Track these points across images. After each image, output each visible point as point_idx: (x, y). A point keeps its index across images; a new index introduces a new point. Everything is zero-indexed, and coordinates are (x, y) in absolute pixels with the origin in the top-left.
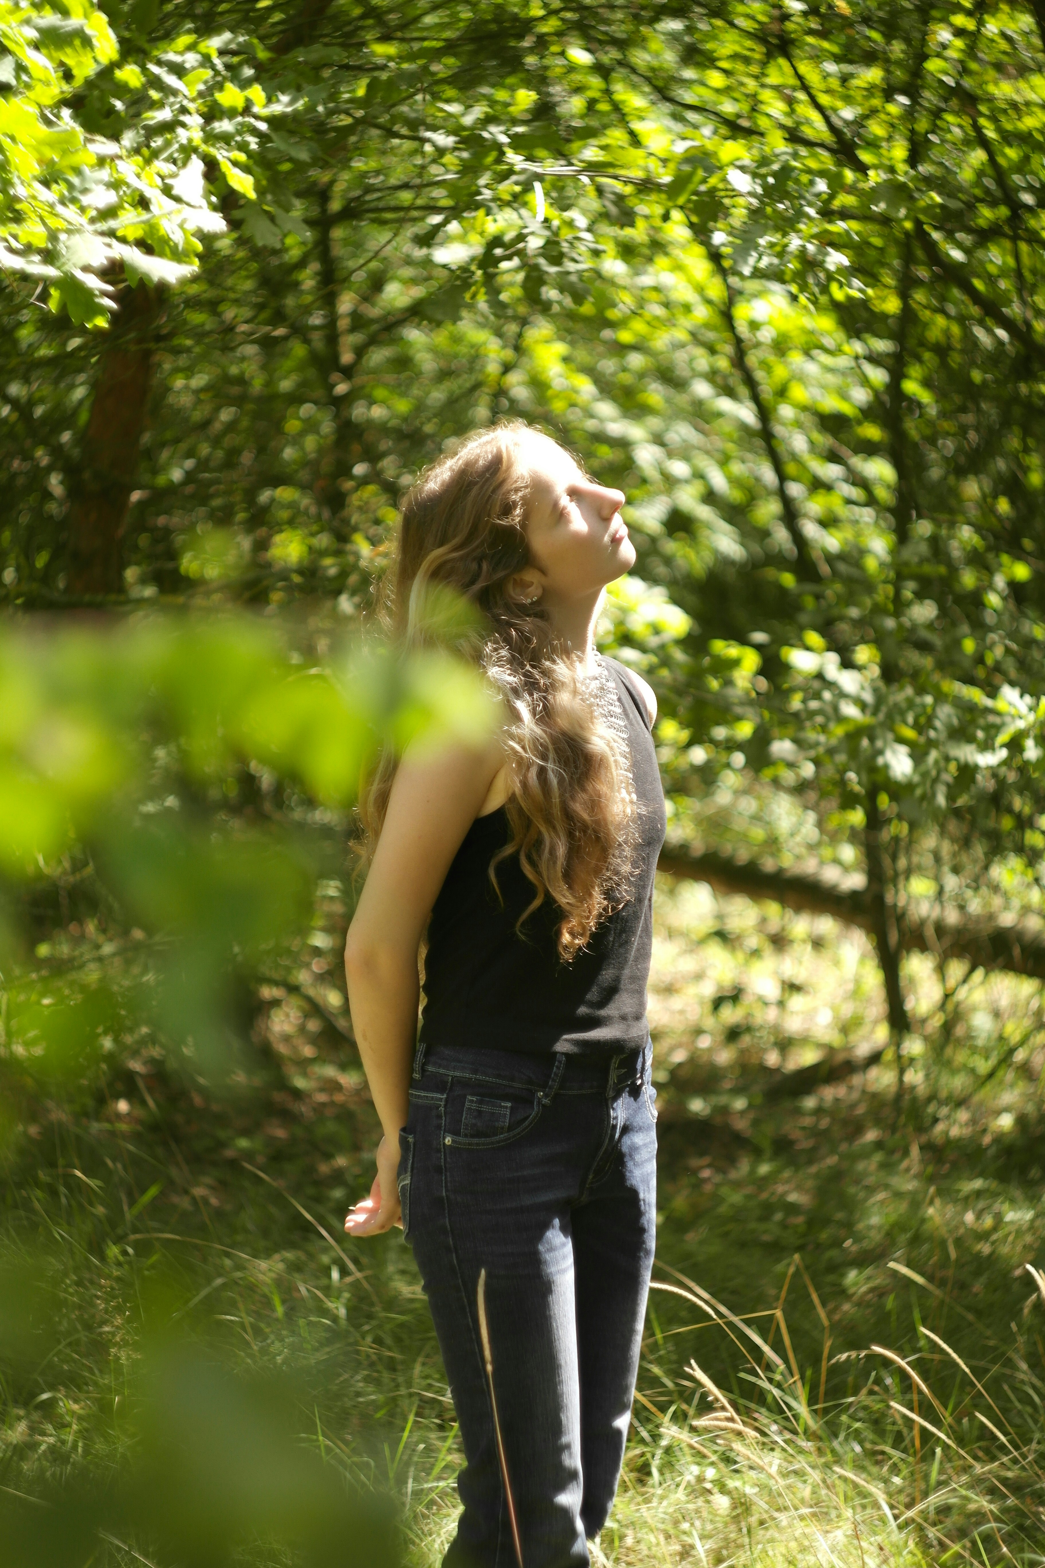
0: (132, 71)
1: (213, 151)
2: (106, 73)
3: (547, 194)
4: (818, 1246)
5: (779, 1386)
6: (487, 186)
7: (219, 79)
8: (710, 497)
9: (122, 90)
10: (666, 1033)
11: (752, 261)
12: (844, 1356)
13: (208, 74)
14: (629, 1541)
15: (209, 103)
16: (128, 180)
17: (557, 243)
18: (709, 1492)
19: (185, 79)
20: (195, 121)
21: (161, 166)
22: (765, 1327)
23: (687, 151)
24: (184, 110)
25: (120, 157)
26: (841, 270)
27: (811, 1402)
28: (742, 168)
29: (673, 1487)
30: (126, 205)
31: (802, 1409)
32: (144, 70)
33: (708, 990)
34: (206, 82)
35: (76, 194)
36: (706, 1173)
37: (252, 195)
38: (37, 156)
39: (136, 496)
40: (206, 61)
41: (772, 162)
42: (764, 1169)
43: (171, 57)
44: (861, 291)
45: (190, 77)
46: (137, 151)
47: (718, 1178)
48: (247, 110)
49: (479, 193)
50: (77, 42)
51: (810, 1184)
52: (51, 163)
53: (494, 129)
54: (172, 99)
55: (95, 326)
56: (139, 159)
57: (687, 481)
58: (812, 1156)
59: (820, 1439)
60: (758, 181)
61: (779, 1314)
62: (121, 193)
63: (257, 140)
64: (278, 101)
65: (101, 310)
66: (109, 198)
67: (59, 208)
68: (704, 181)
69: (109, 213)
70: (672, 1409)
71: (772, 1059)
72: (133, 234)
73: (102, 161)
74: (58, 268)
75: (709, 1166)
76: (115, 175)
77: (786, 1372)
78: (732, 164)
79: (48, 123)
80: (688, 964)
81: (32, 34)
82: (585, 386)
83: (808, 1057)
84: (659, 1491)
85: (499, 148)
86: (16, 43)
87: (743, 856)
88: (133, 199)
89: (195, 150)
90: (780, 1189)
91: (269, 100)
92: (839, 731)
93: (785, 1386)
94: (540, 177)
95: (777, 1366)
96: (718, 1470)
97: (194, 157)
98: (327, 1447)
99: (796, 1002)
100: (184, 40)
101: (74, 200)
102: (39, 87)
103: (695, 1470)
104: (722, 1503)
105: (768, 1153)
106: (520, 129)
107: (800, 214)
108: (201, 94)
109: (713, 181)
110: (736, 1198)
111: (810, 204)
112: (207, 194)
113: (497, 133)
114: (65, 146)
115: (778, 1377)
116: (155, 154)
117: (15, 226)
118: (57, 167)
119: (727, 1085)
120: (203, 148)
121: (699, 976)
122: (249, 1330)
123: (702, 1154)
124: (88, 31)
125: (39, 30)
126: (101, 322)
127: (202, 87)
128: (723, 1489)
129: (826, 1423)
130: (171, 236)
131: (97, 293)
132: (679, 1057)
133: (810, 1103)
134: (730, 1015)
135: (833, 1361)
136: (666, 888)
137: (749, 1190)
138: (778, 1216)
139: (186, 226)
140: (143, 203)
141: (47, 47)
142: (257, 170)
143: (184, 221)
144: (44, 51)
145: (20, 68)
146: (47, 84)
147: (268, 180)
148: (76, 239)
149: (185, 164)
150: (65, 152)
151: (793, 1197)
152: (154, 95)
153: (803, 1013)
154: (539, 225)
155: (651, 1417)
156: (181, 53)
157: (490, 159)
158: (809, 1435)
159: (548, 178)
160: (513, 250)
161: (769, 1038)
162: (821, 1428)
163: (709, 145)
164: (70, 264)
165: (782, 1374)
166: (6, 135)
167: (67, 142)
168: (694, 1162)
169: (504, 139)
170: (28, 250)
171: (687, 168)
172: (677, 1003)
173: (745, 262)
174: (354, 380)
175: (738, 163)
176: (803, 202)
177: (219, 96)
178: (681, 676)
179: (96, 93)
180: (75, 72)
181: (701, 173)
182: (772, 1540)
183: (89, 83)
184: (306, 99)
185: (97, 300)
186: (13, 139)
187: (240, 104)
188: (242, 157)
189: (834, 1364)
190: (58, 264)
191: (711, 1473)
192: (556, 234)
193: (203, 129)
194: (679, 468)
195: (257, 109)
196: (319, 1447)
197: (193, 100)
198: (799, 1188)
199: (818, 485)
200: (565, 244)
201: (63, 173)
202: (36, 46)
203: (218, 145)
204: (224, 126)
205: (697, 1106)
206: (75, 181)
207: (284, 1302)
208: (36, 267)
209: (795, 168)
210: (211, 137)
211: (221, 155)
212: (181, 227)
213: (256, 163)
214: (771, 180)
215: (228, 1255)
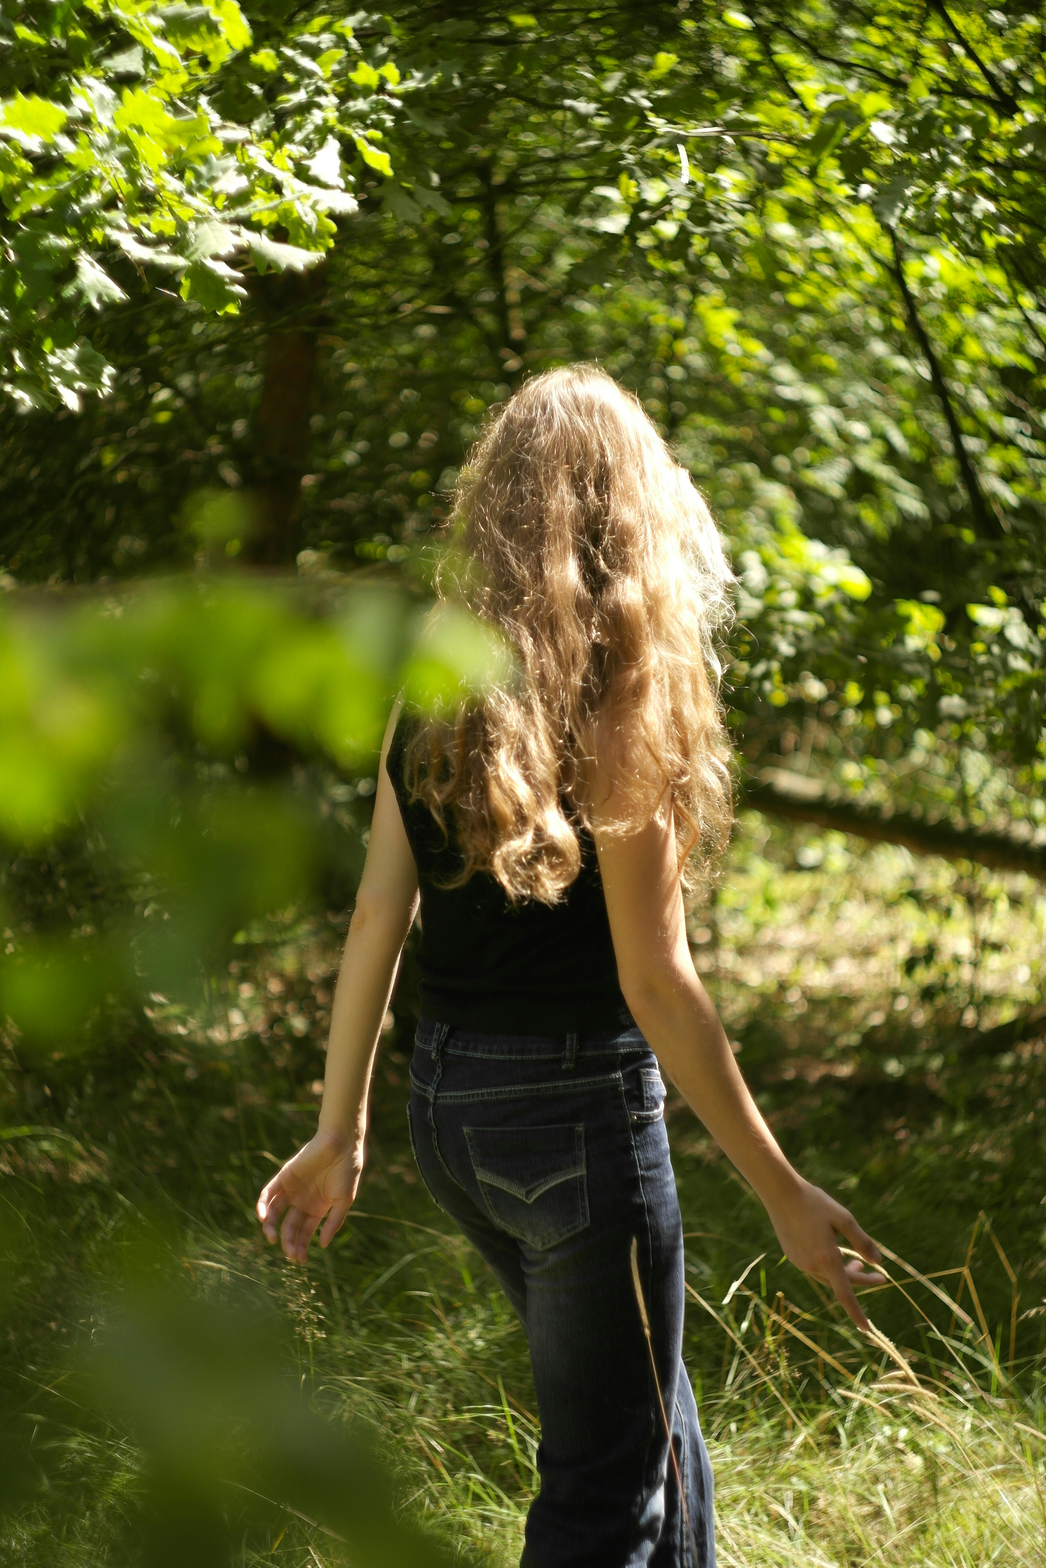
0: (268, 56)
1: (348, 130)
2: (242, 58)
3: (690, 156)
4: (1014, 1204)
5: (969, 1344)
6: (629, 152)
7: (354, 58)
8: (891, 456)
9: (258, 74)
10: (862, 997)
11: (898, 212)
12: (1033, 1312)
13: (341, 54)
14: (821, 1504)
15: (344, 83)
16: (258, 165)
17: (703, 205)
18: (902, 1452)
19: (318, 60)
20: (330, 101)
21: (295, 150)
22: (952, 1286)
23: (831, 105)
24: (320, 92)
25: (250, 142)
26: (988, 216)
27: (1003, 1359)
28: (886, 120)
29: (864, 1448)
30: (258, 189)
31: (993, 1366)
32: (279, 54)
33: (902, 951)
34: (340, 62)
35: (204, 183)
36: (902, 1135)
37: (389, 172)
38: (165, 145)
39: (308, 480)
40: (341, 41)
41: (916, 112)
42: (959, 1128)
43: (307, 38)
44: (1009, 236)
45: (324, 57)
46: (267, 135)
47: (914, 1138)
48: (381, 89)
49: (623, 158)
50: (203, 29)
51: (1008, 1141)
52: (179, 152)
53: (635, 94)
54: (307, 81)
55: (226, 313)
56: (269, 143)
57: (866, 442)
58: (1007, 1114)
59: (1012, 1396)
60: (903, 131)
61: (966, 1271)
62: (252, 177)
63: (392, 117)
64: (412, 77)
65: (232, 298)
66: (241, 182)
67: (187, 198)
68: (847, 135)
69: (241, 198)
70: (863, 1370)
71: (969, 1017)
72: (268, 219)
73: (230, 147)
74: (187, 258)
75: (904, 1127)
76: (247, 160)
77: (976, 1330)
78: (876, 116)
79: (177, 111)
80: (883, 927)
81: (157, 22)
82: (758, 350)
83: (1006, 1014)
84: (852, 1453)
85: (640, 112)
86: (142, 32)
87: (934, 816)
88: (267, 184)
89: (331, 130)
90: (975, 1148)
91: (403, 77)
92: (1008, 685)
93: (975, 1343)
94: (683, 140)
95: (966, 1324)
96: (911, 1430)
97: (330, 137)
98: (513, 1416)
99: (994, 961)
100: (319, 22)
101: (201, 189)
102: (167, 76)
103: (887, 1430)
104: (916, 1462)
105: (962, 1112)
106: (662, 93)
107: (946, 163)
108: (335, 75)
109: (856, 134)
110: (932, 1158)
111: (955, 152)
112: (344, 173)
113: (639, 97)
114: (193, 134)
115: (968, 1335)
116: (288, 138)
117: (146, 215)
118: (184, 156)
119: (923, 1045)
120: (339, 127)
121: (893, 939)
122: (440, 1305)
123: (897, 1116)
124: (214, 16)
125: (165, 18)
126: (232, 309)
127: (336, 67)
128: (916, 1449)
129: (1018, 1380)
130: (304, 218)
131: (227, 280)
132: (877, 1019)
133: (1007, 1060)
134: (925, 976)
135: (1022, 1317)
136: (859, 851)
137: (945, 1149)
138: (975, 1175)
139: (318, 208)
140: (277, 188)
141: (174, 35)
142: (393, 146)
143: (316, 203)
144: (171, 39)
145: (148, 58)
146: (175, 72)
147: (408, 157)
148: (205, 227)
149: (321, 145)
150: (192, 141)
151: (989, 1156)
152: (290, 77)
153: (1000, 971)
154: (683, 187)
155: (841, 1379)
156: (317, 34)
157: (631, 124)
158: (1002, 1393)
159: (691, 140)
160: (658, 213)
161: (962, 998)
162: (1013, 1384)
163: (853, 99)
164: (199, 253)
165: (971, 1331)
166: (132, 126)
167: (195, 130)
168: (890, 1124)
169: (646, 103)
170: (160, 240)
171: (829, 122)
172: (873, 965)
173: (892, 213)
174: (526, 355)
175: (882, 115)
176: (948, 151)
177: (352, 75)
178: (849, 636)
179: (233, 78)
180: (211, 58)
181: (843, 127)
182: (962, 1499)
183: (226, 69)
184: (440, 74)
185: (227, 287)
186: (140, 130)
187: (374, 82)
188: (377, 135)
189: (1023, 1321)
190: (187, 253)
191: (904, 1433)
192: (701, 195)
193: (338, 110)
194: (859, 429)
195: (390, 87)
196: (504, 1417)
197: (328, 81)
198: (993, 1147)
199: (996, 439)
200: (711, 205)
201: (191, 162)
202: (163, 34)
203: (354, 124)
204: (360, 105)
205: (893, 1067)
206: (203, 169)
207: (474, 1277)
208: (164, 258)
209: (938, 117)
210: (346, 117)
211: (357, 134)
212: (313, 207)
213: (392, 140)
214: (915, 130)
215: (420, 1231)
